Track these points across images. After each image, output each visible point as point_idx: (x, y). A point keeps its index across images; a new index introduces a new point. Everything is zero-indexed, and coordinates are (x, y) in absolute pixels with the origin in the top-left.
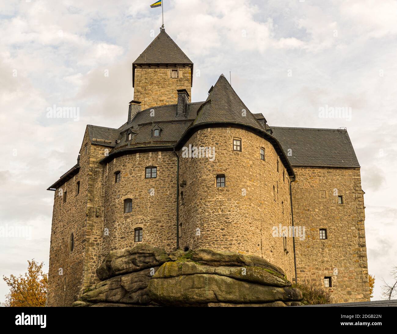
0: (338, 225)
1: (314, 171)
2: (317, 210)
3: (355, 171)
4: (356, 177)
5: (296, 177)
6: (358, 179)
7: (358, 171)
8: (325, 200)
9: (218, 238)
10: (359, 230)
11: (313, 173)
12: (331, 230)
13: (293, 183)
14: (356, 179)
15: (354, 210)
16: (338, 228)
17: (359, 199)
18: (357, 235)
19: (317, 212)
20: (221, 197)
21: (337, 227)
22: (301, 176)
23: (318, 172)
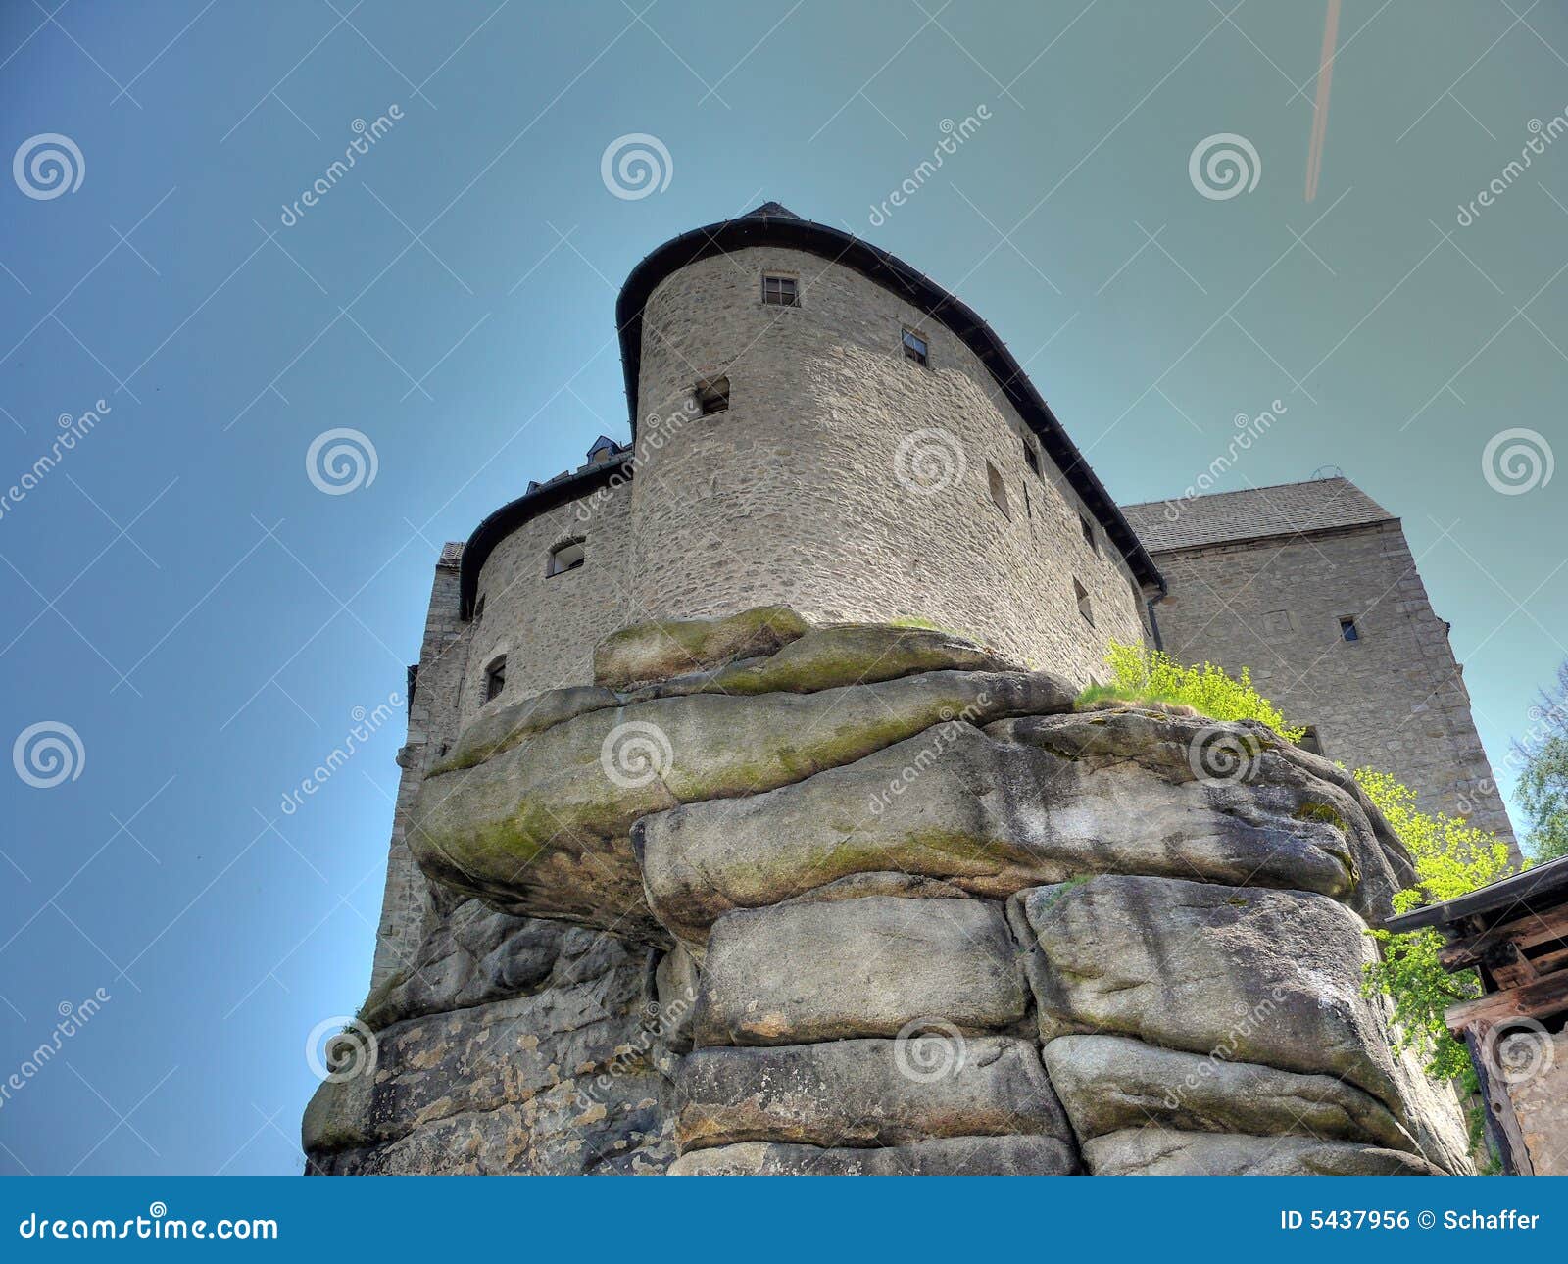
0: (1356, 709)
1: (1232, 558)
2: (1266, 674)
3: (1385, 536)
4: (1393, 553)
5: (1170, 586)
6: (1399, 557)
7: (1394, 535)
8: (1289, 638)
9: (697, 581)
10: (1444, 710)
11: (1231, 566)
12: (1333, 727)
13: (1161, 605)
14: (1393, 557)
15: (1408, 651)
16: (1361, 716)
17: (1421, 616)
18: (1440, 727)
19: (1267, 681)
20: (709, 444)
21: (1354, 714)
22: (1187, 581)
23: (1247, 559)
